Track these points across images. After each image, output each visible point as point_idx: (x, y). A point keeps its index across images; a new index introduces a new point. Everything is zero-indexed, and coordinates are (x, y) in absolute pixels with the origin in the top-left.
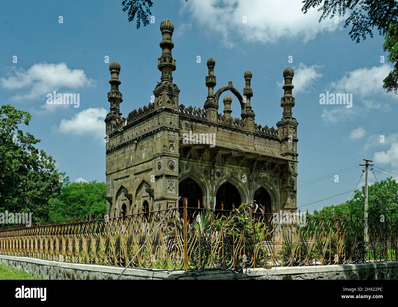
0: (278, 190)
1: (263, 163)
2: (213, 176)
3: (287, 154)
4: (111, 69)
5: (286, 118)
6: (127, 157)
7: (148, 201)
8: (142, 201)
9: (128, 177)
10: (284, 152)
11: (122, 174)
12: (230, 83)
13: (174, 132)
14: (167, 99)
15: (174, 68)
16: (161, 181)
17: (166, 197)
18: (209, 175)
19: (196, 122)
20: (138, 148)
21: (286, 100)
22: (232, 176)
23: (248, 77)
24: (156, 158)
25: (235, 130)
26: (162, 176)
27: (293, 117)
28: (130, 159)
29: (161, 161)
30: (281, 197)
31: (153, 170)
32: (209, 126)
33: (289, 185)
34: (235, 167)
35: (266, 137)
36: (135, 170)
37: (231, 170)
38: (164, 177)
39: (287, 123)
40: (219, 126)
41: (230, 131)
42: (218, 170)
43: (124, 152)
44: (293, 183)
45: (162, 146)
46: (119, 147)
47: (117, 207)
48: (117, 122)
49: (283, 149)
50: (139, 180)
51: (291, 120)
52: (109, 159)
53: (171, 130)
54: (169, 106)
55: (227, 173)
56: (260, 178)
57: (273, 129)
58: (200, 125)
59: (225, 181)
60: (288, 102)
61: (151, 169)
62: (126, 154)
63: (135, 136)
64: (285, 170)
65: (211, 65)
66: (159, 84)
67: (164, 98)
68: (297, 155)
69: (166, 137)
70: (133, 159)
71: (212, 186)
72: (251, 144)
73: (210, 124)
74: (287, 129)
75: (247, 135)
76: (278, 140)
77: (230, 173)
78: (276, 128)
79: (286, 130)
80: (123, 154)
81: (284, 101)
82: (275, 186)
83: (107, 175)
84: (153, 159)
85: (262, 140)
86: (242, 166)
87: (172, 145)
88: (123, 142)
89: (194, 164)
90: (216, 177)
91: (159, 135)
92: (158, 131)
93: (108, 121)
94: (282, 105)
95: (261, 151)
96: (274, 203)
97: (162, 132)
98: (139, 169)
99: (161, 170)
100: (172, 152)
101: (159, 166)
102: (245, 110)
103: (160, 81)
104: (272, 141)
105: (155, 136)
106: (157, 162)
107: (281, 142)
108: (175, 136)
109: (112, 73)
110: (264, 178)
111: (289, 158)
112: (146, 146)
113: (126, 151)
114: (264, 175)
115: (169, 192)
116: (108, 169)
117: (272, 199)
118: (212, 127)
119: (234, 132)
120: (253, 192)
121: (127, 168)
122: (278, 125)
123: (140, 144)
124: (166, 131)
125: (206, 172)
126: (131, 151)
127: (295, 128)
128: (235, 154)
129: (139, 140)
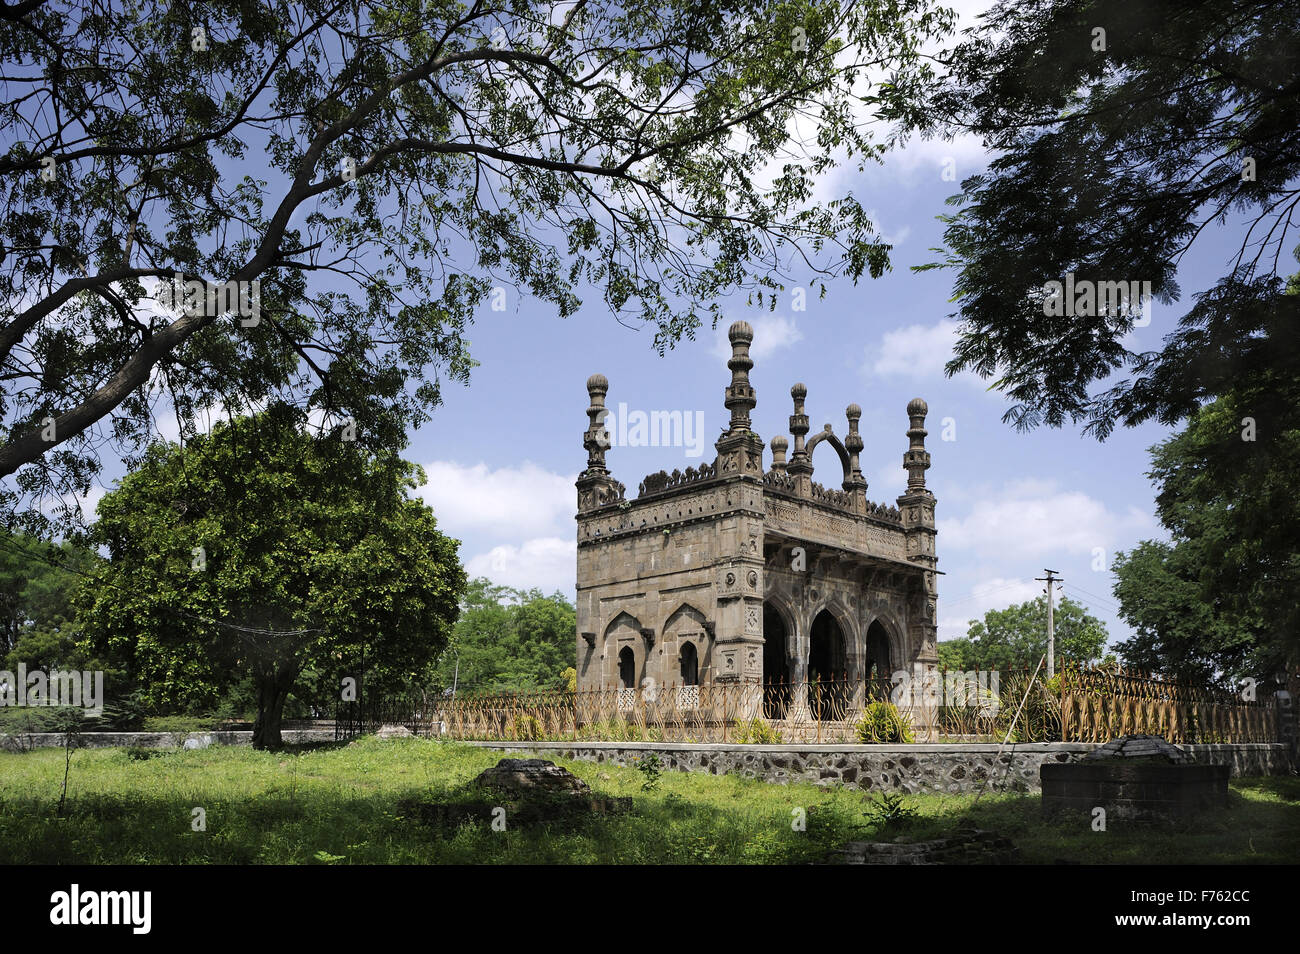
0: (903, 625)
1: (882, 574)
2: (807, 598)
3: (920, 557)
4: (590, 389)
5: (916, 491)
6: (639, 558)
7: (696, 643)
8: (678, 644)
9: (640, 595)
10: (914, 552)
11: (626, 589)
12: (828, 427)
13: (756, 518)
14: (746, 460)
15: (752, 404)
16: (733, 608)
17: (746, 637)
18: (800, 597)
19: (781, 500)
20: (672, 542)
21: (916, 457)
22: (835, 599)
23: (853, 416)
24: (722, 564)
25: (839, 513)
26: (737, 599)
27: (927, 488)
28: (648, 561)
29: (735, 571)
30: (909, 639)
31: (714, 587)
32: (801, 505)
33: (926, 616)
34: (840, 581)
35: (884, 526)
36: (661, 584)
37: (833, 587)
38: (742, 601)
39: (920, 500)
40: (815, 506)
41: (830, 515)
42: (813, 588)
43: (632, 548)
44: (932, 611)
45: (738, 544)
46: (617, 538)
47: (605, 653)
48: (610, 490)
49: (910, 547)
50: (672, 602)
51: (926, 495)
52: (588, 558)
53: (753, 515)
54: (749, 473)
55: (827, 592)
56: (876, 602)
57: (893, 509)
58: (786, 503)
59: (823, 607)
60: (920, 461)
61: (708, 585)
62: (637, 552)
63: (662, 519)
64: (917, 586)
65: (799, 395)
66: (728, 434)
67: (740, 457)
68: (936, 560)
69: (745, 529)
70: (656, 563)
71: (805, 617)
72: (862, 539)
73: (801, 503)
74: (920, 512)
75: (857, 521)
76: (901, 530)
77: (831, 592)
78: (897, 507)
79: (916, 513)
80: (629, 553)
81: (912, 458)
82: (899, 618)
83: (579, 589)
84: (714, 566)
85: (878, 530)
86: (849, 579)
87: (753, 542)
88: (627, 529)
89: (779, 575)
90: (810, 601)
91: (728, 524)
92: (727, 516)
93: (584, 486)
94: (906, 466)
95: (877, 551)
96: (896, 650)
97: (736, 520)
98: (676, 581)
99: (734, 587)
100: (754, 555)
101: (730, 580)
102: (852, 474)
103: (728, 428)
104: (892, 532)
105: (718, 524)
106: (725, 573)
107: (906, 535)
108: (758, 527)
109: (592, 395)
110: (882, 600)
111: (925, 565)
112: (693, 540)
113: (637, 546)
114: (882, 596)
115: (749, 628)
116: (584, 577)
117: (894, 641)
118: (805, 508)
119: (837, 517)
120: (866, 627)
121: (639, 579)
122: (900, 502)
123: (678, 536)
124: (745, 518)
125: (795, 592)
126: (652, 547)
127: (932, 509)
128: (844, 557)
129: (675, 528)
